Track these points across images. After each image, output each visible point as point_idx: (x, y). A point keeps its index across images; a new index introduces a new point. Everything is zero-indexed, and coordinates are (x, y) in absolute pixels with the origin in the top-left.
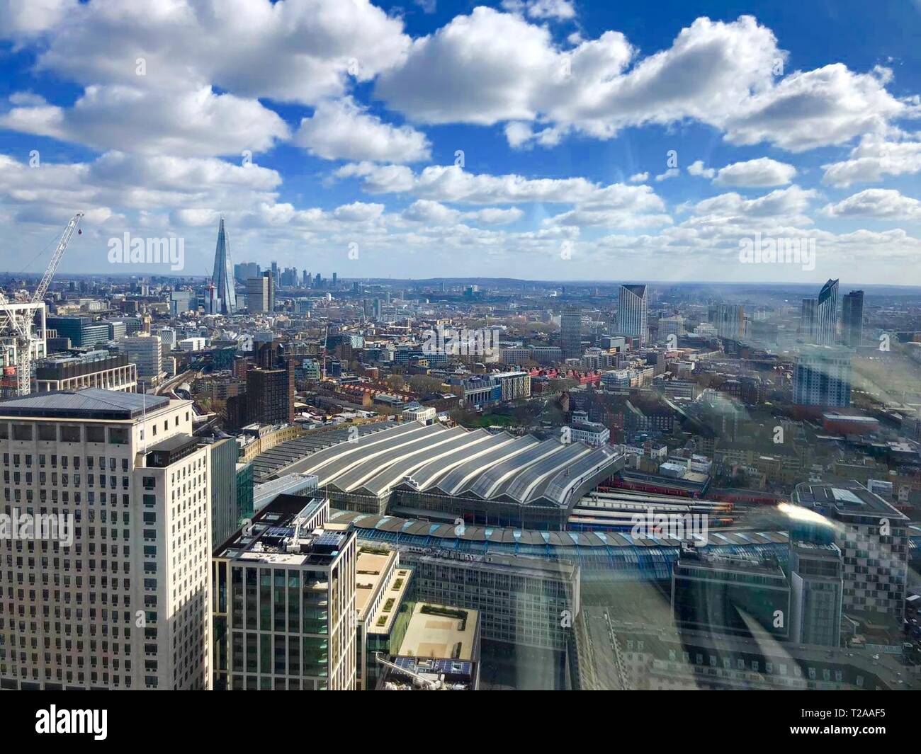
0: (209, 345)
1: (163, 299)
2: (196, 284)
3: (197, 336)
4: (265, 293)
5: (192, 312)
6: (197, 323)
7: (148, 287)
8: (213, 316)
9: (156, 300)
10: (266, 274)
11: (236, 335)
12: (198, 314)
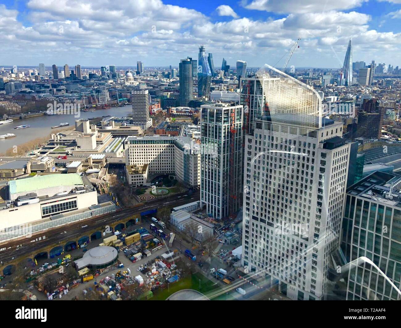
0: (339, 100)
1: (319, 79)
2: (333, 72)
3: (333, 96)
4: (368, 77)
5: (331, 85)
6: (333, 90)
7: (312, 73)
8: (341, 87)
9: (315, 79)
10: (369, 67)
11: (352, 95)
12: (334, 85)
